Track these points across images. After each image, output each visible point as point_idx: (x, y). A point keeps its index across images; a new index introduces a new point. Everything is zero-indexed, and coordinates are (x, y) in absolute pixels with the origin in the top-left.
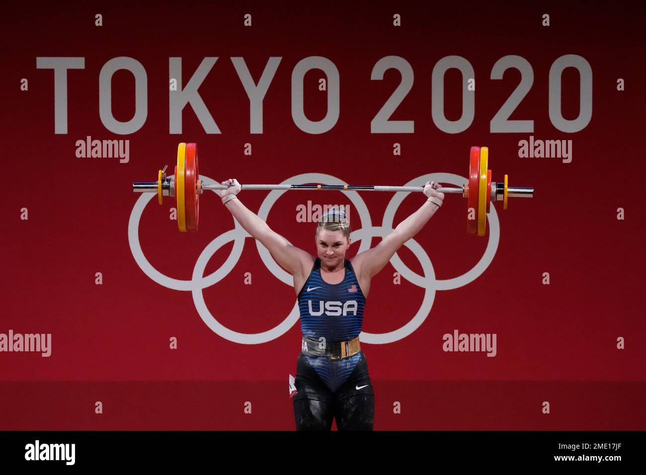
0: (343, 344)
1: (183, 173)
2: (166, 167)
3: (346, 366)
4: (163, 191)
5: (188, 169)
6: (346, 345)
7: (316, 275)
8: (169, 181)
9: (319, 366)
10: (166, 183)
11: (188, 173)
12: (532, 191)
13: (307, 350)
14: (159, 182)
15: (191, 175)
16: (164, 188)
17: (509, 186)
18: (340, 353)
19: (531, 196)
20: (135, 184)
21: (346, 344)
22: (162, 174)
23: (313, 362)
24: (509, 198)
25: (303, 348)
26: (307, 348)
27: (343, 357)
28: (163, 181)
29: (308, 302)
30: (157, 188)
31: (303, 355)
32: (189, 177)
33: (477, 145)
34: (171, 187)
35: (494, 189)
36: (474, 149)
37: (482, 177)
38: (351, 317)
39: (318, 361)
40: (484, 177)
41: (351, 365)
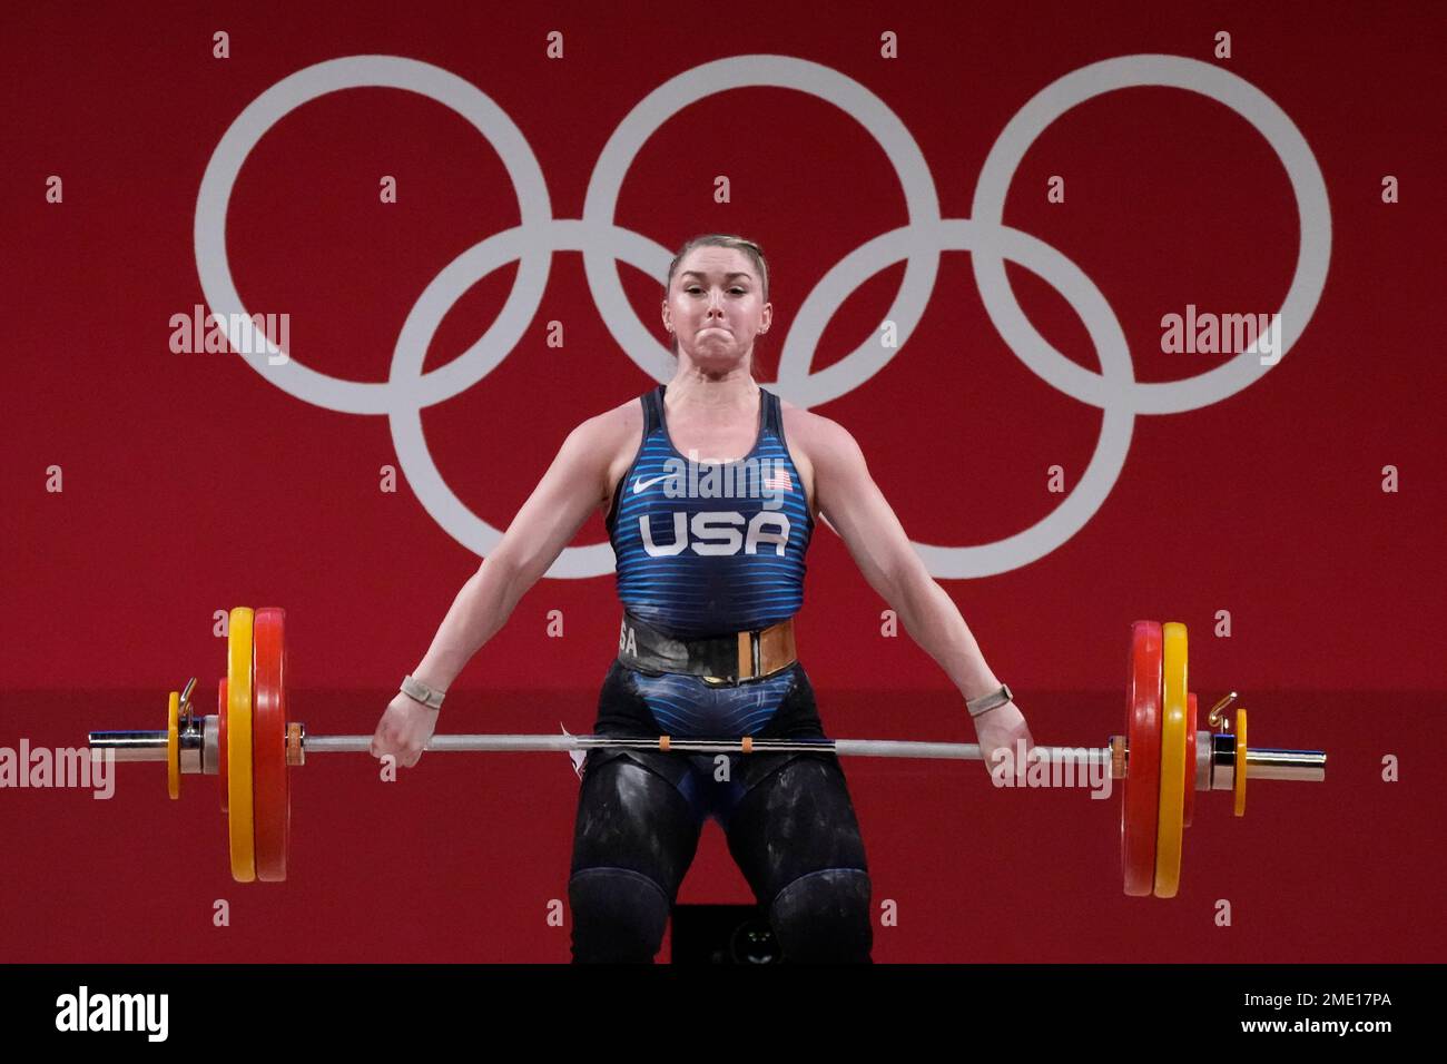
0: (744, 638)
1: (247, 700)
2: (192, 684)
3: (756, 700)
4: (183, 752)
5: (263, 690)
6: (752, 642)
7: (661, 444)
8: (199, 726)
9: (664, 697)
10: (190, 733)
11: (263, 700)
12: (1322, 759)
13: (635, 654)
14: (173, 728)
15: (272, 706)
16: (183, 744)
17: (1254, 744)
18: (733, 667)
19: (1318, 775)
20: (95, 737)
21: (755, 637)
22: (181, 704)
23: (647, 685)
24: (1251, 783)
25: (622, 646)
26: (634, 646)
27: (742, 679)
28: (182, 726)
29: (637, 521)
30: (164, 745)
31: (621, 667)
32: (264, 711)
33: (1152, 618)
34: (206, 741)
35: (1205, 752)
36: (1146, 629)
37: (1170, 717)
38: (769, 560)
39: (663, 681)
40: (1177, 715)
41: (769, 696)
